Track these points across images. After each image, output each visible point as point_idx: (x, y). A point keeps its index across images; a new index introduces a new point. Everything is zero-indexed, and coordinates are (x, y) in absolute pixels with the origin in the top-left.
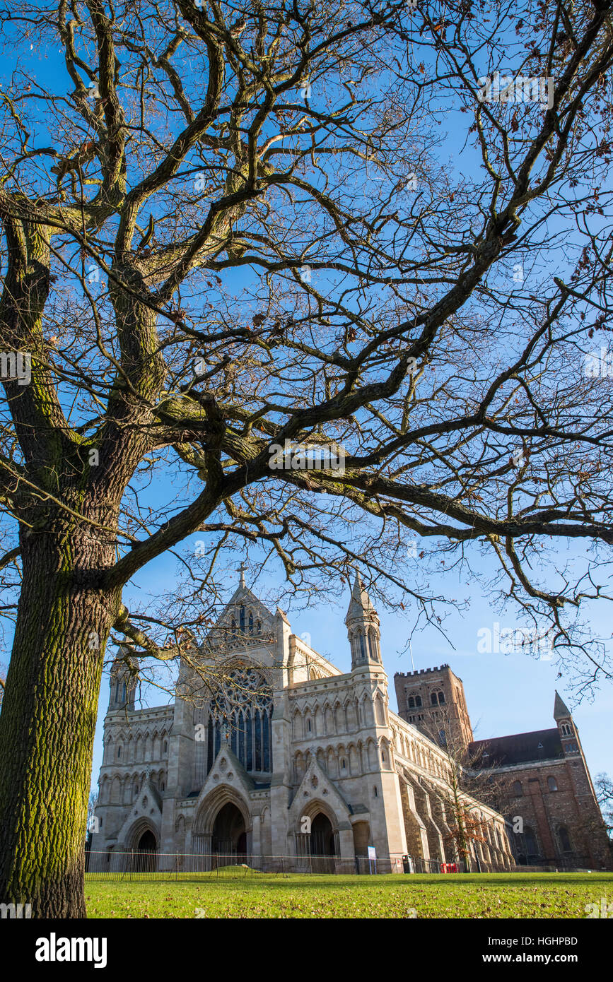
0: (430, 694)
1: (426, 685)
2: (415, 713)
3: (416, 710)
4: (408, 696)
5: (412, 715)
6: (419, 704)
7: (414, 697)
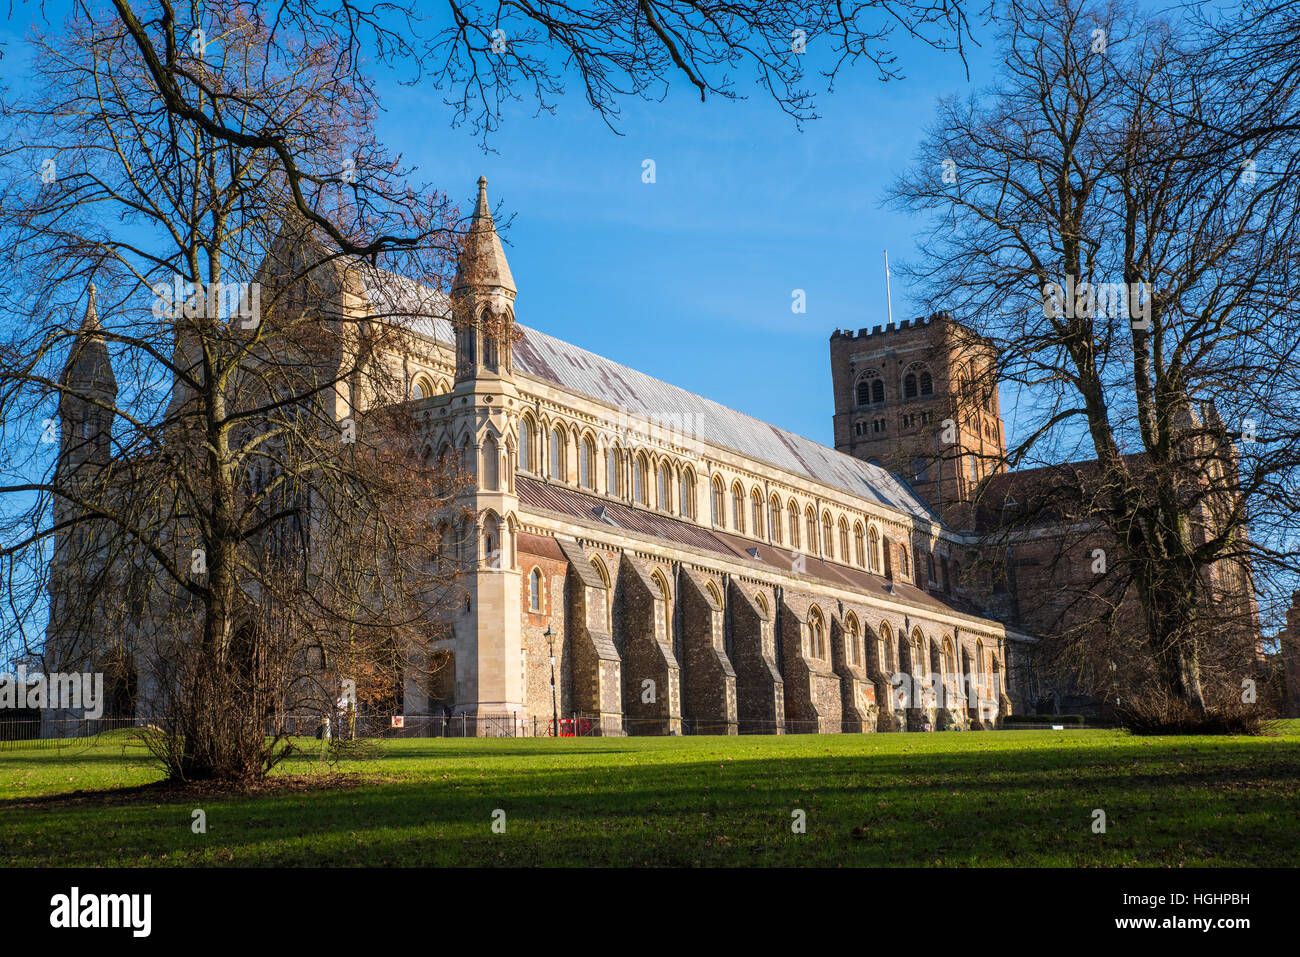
0: (903, 376)
1: (895, 356)
2: (867, 418)
3: (868, 411)
4: (857, 382)
5: (860, 421)
6: (879, 396)
7: (870, 382)
